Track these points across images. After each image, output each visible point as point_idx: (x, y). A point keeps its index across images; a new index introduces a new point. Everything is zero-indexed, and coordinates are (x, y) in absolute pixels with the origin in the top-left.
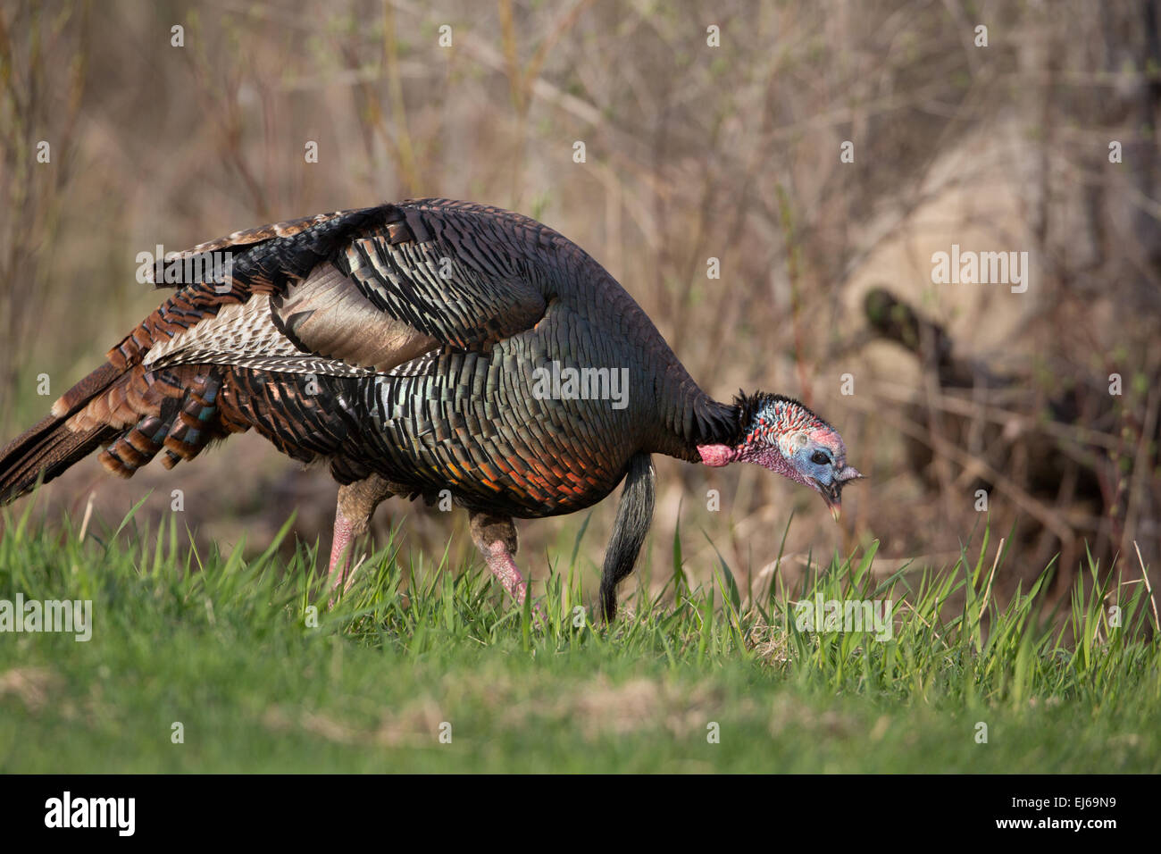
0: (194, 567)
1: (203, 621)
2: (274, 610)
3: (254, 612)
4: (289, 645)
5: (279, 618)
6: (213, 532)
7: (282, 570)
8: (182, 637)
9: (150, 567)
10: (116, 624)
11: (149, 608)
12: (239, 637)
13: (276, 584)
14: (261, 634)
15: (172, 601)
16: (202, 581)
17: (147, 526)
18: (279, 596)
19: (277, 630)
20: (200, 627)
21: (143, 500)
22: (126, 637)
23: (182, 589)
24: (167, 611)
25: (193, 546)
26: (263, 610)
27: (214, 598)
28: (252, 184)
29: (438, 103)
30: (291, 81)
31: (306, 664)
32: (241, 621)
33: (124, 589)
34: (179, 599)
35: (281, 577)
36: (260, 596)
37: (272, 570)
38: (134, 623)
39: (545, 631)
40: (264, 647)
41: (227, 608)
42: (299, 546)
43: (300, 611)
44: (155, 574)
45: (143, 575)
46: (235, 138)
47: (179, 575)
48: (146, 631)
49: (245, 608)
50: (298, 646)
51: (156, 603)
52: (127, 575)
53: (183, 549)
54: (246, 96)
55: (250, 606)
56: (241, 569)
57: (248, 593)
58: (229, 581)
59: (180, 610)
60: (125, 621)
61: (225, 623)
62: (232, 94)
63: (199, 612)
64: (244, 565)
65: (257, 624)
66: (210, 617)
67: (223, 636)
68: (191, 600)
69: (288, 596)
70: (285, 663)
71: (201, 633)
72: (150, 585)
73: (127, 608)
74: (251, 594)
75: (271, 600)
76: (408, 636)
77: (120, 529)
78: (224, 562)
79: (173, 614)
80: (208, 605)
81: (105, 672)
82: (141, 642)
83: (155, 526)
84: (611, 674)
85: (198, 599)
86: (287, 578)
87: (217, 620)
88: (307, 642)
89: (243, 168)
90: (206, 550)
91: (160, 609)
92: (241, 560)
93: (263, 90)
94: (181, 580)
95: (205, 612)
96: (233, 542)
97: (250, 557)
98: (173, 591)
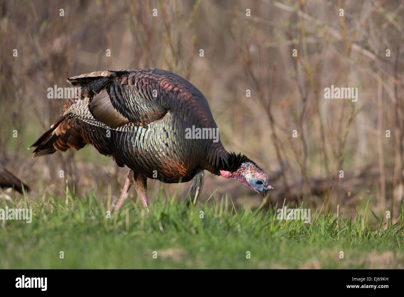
0: (234, 213)
1: (237, 232)
2: (262, 228)
3: (254, 229)
4: (267, 240)
5: (263, 231)
6: (241, 201)
7: (264, 215)
8: (229, 237)
9: (218, 213)
10: (206, 233)
11: (218, 227)
12: (249, 237)
13: (262, 219)
14: (257, 236)
15: (226, 225)
16: (236, 218)
17: (218, 199)
18: (263, 224)
19: (262, 235)
20: (236, 234)
21: (217, 190)
22: (210, 237)
23: (229, 221)
24: (224, 228)
25: (233, 206)
26: (258, 228)
27: (241, 224)
28: (255, 79)
29: (320, 52)
30: (268, 44)
31: (273, 247)
32: (250, 232)
33: (209, 221)
34: (228, 225)
35: (264, 217)
36: (257, 223)
37: (261, 214)
38: (213, 232)
39: (356, 235)
40: (258, 241)
41: (245, 227)
42: (270, 206)
43: (271, 228)
44: (220, 215)
45: (216, 216)
46: (249, 64)
47: (229, 216)
48: (217, 235)
49: (251, 227)
50: (270, 241)
51: (220, 225)
52: (210, 216)
53: (230, 207)
54: (252, 49)
55: (253, 226)
56: (250, 213)
57: (253, 222)
58: (246, 218)
59: (229, 228)
60: (209, 232)
61: (244, 233)
62: (248, 48)
63: (235, 229)
64: (251, 212)
65: (256, 233)
66: (239, 230)
67: (244, 237)
68: (233, 224)
69: (267, 223)
70: (265, 246)
71: (236, 236)
72: (218, 219)
73: (210, 228)
74: (254, 223)
75: (260, 225)
76: (308, 237)
77: (208, 200)
78: (244, 211)
79: (226, 229)
80: (239, 226)
81: (202, 250)
82: (215, 239)
83: (220, 199)
84: (378, 250)
85: (235, 224)
86: (266, 217)
87: (242, 231)
88: (273, 239)
89: (252, 74)
90: (238, 207)
91: (222, 228)
92: (250, 210)
93: (259, 47)
94: (229, 218)
95: (237, 229)
96: (248, 205)
97: (253, 209)
98: (226, 221)
